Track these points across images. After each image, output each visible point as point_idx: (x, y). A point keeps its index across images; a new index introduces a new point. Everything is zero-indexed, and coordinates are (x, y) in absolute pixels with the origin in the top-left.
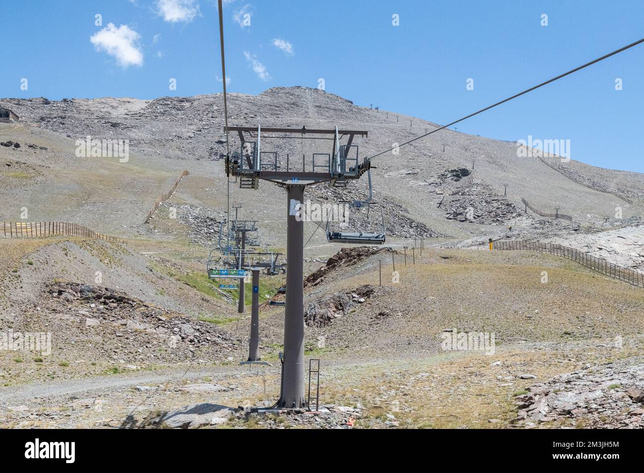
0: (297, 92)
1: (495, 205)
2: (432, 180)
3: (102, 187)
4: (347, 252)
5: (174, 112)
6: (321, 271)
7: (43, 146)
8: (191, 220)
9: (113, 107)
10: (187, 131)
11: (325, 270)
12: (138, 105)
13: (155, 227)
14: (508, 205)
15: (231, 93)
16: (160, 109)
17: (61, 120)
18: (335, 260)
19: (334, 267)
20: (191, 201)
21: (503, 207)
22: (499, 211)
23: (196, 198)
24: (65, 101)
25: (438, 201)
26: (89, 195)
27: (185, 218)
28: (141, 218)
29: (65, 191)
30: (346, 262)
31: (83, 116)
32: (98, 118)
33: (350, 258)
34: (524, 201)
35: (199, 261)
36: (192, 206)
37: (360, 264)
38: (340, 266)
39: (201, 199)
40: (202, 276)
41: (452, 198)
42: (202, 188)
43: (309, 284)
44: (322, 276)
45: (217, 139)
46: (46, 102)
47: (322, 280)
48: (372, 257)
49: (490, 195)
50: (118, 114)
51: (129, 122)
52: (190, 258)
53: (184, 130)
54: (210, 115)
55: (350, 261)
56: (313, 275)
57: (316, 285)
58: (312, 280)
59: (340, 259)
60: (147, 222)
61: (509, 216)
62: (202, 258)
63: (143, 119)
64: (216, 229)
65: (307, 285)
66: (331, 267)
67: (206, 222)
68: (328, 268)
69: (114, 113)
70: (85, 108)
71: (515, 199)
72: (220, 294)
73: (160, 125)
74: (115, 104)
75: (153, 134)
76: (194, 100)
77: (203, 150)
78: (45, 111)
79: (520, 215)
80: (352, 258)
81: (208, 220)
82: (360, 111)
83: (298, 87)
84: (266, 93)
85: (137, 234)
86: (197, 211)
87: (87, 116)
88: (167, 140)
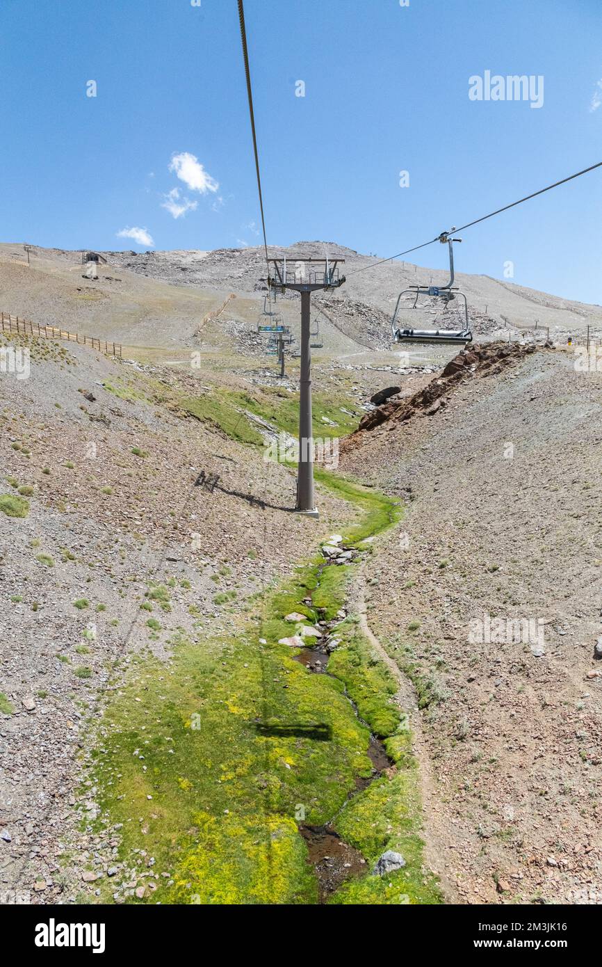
0: (317, 244)
1: (479, 320)
2: (427, 303)
3: (161, 307)
4: (477, 351)
5: (227, 259)
6: (438, 386)
7: (117, 278)
8: (236, 333)
9: (183, 257)
10: (238, 272)
11: (444, 383)
12: (201, 255)
13: (202, 341)
14: (489, 320)
15: (270, 245)
16: (217, 257)
17: (144, 266)
18: (459, 366)
19: (459, 377)
20: (237, 318)
21: (486, 322)
22: (483, 326)
23: (241, 315)
24: (148, 253)
25: (433, 319)
26: (147, 313)
27: (231, 333)
28: (191, 332)
29: (126, 311)
30: (479, 369)
31: (160, 264)
32: (172, 264)
33: (485, 362)
34: (502, 317)
35: (234, 372)
36: (237, 322)
37: (510, 372)
38: (471, 376)
39: (246, 316)
40: (230, 395)
41: (443, 317)
42: (247, 308)
43: (418, 412)
44: (439, 396)
45: (260, 278)
46: (134, 254)
47: (443, 404)
48: (528, 358)
49: (474, 313)
50: (187, 261)
51: (194, 268)
52: (224, 368)
53: (235, 272)
54: (254, 261)
55: (488, 366)
56: (423, 394)
57: (432, 413)
58: (422, 403)
59: (467, 363)
60: (195, 336)
61: (492, 329)
62: (238, 367)
63: (205, 264)
64: (259, 341)
65: (413, 413)
66: (454, 379)
67: (249, 335)
68: (450, 381)
69: (184, 261)
70: (163, 258)
71: (494, 315)
72: (258, 426)
73: (216, 269)
74: (184, 255)
75: (212, 275)
76: (242, 251)
77: (249, 285)
78: (133, 260)
79: (500, 328)
80: (488, 361)
81: (251, 334)
82: (363, 257)
83: (317, 241)
84: (295, 246)
85: (185, 346)
86: (242, 326)
87: (163, 263)
88: (223, 280)
